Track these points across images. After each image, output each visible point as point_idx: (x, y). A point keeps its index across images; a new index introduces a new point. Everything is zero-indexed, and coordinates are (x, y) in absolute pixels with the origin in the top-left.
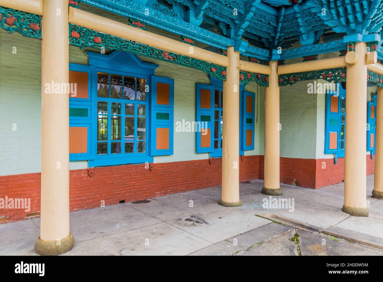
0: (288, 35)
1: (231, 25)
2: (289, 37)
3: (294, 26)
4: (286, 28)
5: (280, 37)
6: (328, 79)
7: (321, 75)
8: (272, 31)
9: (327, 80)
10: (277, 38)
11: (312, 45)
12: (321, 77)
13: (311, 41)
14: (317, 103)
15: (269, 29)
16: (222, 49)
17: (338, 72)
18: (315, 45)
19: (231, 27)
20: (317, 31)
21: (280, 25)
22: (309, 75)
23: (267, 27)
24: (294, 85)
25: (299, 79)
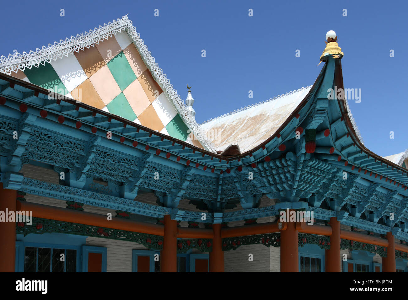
0: (230, 196)
1: (167, 193)
2: (231, 198)
3: (234, 189)
4: (227, 190)
5: (222, 199)
6: (267, 243)
7: (260, 240)
8: (213, 193)
9: (266, 245)
10: (219, 200)
11: (251, 208)
12: (261, 242)
13: (251, 204)
14: (270, 266)
15: (209, 191)
16: (158, 218)
17: (275, 237)
18: (254, 209)
19: (167, 195)
20: (255, 194)
21: (220, 188)
22: (250, 239)
23: (207, 190)
24: (237, 249)
25: (242, 244)
